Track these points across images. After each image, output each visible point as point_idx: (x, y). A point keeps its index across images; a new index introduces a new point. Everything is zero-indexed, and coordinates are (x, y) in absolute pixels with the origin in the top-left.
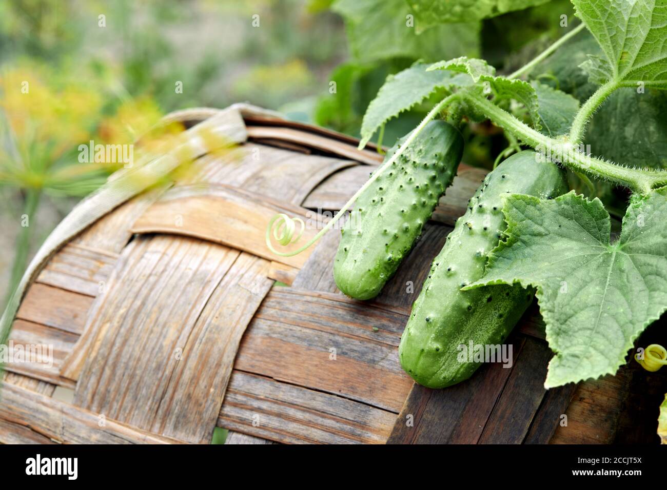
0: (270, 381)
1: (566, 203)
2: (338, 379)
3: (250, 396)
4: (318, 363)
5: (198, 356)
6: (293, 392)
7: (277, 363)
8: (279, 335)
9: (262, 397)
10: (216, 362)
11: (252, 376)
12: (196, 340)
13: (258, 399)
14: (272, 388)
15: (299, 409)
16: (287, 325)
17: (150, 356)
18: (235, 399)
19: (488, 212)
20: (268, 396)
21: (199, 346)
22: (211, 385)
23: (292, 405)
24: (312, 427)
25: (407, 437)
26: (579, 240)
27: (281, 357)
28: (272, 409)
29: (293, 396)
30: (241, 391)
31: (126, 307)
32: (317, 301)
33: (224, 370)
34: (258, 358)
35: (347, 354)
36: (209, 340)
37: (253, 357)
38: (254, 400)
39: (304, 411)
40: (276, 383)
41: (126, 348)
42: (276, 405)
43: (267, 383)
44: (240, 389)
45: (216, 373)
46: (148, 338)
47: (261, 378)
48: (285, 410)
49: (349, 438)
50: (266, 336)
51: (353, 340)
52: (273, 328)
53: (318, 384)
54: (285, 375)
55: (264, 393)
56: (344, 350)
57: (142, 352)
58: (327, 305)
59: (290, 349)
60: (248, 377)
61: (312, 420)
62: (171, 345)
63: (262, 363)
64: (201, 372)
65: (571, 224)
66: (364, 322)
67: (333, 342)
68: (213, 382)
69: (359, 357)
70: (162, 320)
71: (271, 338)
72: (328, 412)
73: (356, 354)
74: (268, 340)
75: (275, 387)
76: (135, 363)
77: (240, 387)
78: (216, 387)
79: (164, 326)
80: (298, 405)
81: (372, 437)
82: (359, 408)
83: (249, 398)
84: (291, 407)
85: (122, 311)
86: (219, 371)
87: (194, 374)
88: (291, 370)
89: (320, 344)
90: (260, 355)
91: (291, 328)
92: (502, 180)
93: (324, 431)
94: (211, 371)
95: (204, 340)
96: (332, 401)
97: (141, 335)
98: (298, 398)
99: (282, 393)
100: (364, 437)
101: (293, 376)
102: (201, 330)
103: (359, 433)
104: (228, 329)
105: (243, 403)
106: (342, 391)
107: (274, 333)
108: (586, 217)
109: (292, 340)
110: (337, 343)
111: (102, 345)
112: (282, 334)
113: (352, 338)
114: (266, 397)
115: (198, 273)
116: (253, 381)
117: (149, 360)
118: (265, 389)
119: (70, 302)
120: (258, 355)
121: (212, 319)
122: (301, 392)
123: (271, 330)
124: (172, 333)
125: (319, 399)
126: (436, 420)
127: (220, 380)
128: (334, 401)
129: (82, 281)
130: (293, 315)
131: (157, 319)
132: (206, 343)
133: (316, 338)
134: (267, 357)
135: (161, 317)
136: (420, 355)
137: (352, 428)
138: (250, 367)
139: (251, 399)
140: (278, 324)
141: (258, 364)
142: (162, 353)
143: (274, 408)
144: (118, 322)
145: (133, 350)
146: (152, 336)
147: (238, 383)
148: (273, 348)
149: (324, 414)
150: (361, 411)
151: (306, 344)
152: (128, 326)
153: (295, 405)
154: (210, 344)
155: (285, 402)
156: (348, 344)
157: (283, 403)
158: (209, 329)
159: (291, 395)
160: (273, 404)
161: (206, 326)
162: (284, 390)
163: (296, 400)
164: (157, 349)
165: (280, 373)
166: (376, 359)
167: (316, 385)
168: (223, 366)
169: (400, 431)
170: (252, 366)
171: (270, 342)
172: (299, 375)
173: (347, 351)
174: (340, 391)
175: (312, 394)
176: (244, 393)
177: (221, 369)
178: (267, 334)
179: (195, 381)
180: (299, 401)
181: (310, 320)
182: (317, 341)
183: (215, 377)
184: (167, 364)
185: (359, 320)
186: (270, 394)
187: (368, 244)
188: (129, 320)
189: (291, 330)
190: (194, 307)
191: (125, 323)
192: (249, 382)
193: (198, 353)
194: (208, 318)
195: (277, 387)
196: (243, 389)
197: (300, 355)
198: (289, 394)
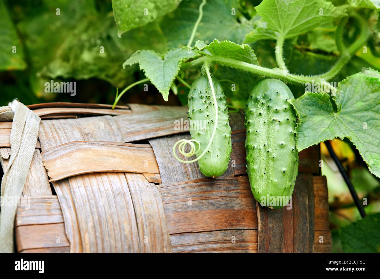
0: (191, 234)
1: (306, 99)
2: (222, 221)
3: (185, 246)
4: (209, 217)
5: (149, 234)
6: (206, 236)
7: (189, 223)
8: (181, 209)
9: (192, 244)
10: (160, 234)
11: (180, 235)
12: (143, 225)
13: (190, 246)
14: (194, 237)
15: (213, 243)
16: (182, 202)
17: (122, 243)
18: (177, 250)
19: (281, 111)
20: (194, 242)
21: (147, 228)
22: (163, 247)
23: (209, 242)
24: (223, 250)
25: (266, 239)
26: (322, 114)
27: (190, 220)
28: (200, 248)
29: (207, 238)
30: (178, 245)
31: (91, 221)
32: (188, 186)
33: (166, 236)
34: (178, 224)
35: (219, 207)
36: (150, 223)
37: (175, 225)
38: (188, 247)
39: (216, 243)
40: (195, 234)
41: (105, 244)
42: (201, 245)
43: (190, 235)
44: (177, 244)
45: (163, 240)
46: (114, 234)
47: (186, 234)
48: (207, 246)
49: (241, 250)
50: (174, 212)
51: (218, 199)
52: (176, 206)
53: (215, 227)
54: (197, 228)
55: (192, 241)
56: (217, 206)
57: (115, 243)
58: (195, 186)
59: (191, 214)
60: (178, 236)
61: (222, 247)
62: (130, 234)
63: (182, 226)
64: (155, 242)
65: (314, 108)
66: (218, 188)
67: (210, 203)
68: (163, 245)
69: (225, 207)
70: (116, 221)
71: (177, 212)
72: (227, 240)
73: (224, 206)
74: (177, 214)
75: (196, 236)
76: (115, 250)
77: (177, 243)
78: (166, 248)
79: (119, 224)
80: (211, 242)
81: (250, 245)
82: (238, 233)
83: (185, 247)
84: (209, 244)
85: (90, 224)
86: (164, 238)
87: (152, 244)
88: (198, 224)
89: (205, 207)
90: (177, 222)
91: (185, 203)
92: (278, 94)
93: (229, 250)
94: (160, 240)
95: (147, 224)
96: (225, 234)
97: (110, 233)
98: (210, 238)
99: (201, 238)
100: (246, 247)
101: (201, 227)
102: (143, 219)
103: (244, 245)
104: (156, 214)
105: (183, 251)
106: (227, 227)
107: (178, 209)
108: (320, 103)
109: (190, 209)
110: (212, 203)
111: (90, 247)
112: (183, 208)
113: (218, 198)
114: (193, 243)
115: (114, 190)
116: (182, 237)
117: (122, 246)
118: (191, 239)
119: (49, 230)
120: (177, 223)
121: (144, 212)
122: (210, 234)
123: (175, 208)
124: (126, 226)
125: (219, 234)
126: (275, 226)
127: (167, 242)
128: (226, 233)
129: (47, 216)
130: (181, 196)
131: (113, 222)
132: (150, 225)
133: (201, 204)
134: (183, 223)
135: (115, 220)
136: (284, 191)
137: (240, 244)
138: (177, 231)
139: (186, 247)
140: (177, 204)
141: (180, 227)
142: (128, 239)
143: (201, 247)
144: (92, 231)
145: (110, 243)
146: (116, 232)
147: (174, 241)
148: (182, 217)
149: (225, 241)
150: (240, 234)
151: (198, 209)
152: (99, 231)
153: (210, 242)
154: (152, 225)
155: (205, 242)
156: (217, 202)
157: (204, 243)
158: (146, 217)
159: (206, 238)
160: (199, 245)
161: (143, 216)
162: (201, 236)
163: (210, 239)
164: (123, 238)
165: (194, 228)
166: (233, 205)
167: (215, 228)
168: (164, 235)
169: (262, 237)
170: (178, 230)
171: (179, 214)
172: (204, 226)
173: (219, 206)
174: (226, 227)
175: (215, 233)
176: (180, 245)
177: (164, 237)
178: (175, 211)
179: (154, 248)
180: (211, 239)
181: (192, 196)
182: (202, 205)
183: (163, 242)
184: (133, 244)
185: (215, 188)
186: (195, 241)
187: (219, 145)
188: (98, 227)
189: (186, 204)
190: (128, 209)
191: (97, 230)
192: (180, 238)
193: (148, 232)
194: (141, 211)
195: (197, 236)
196: (179, 243)
197: (198, 216)
198: (205, 237)
